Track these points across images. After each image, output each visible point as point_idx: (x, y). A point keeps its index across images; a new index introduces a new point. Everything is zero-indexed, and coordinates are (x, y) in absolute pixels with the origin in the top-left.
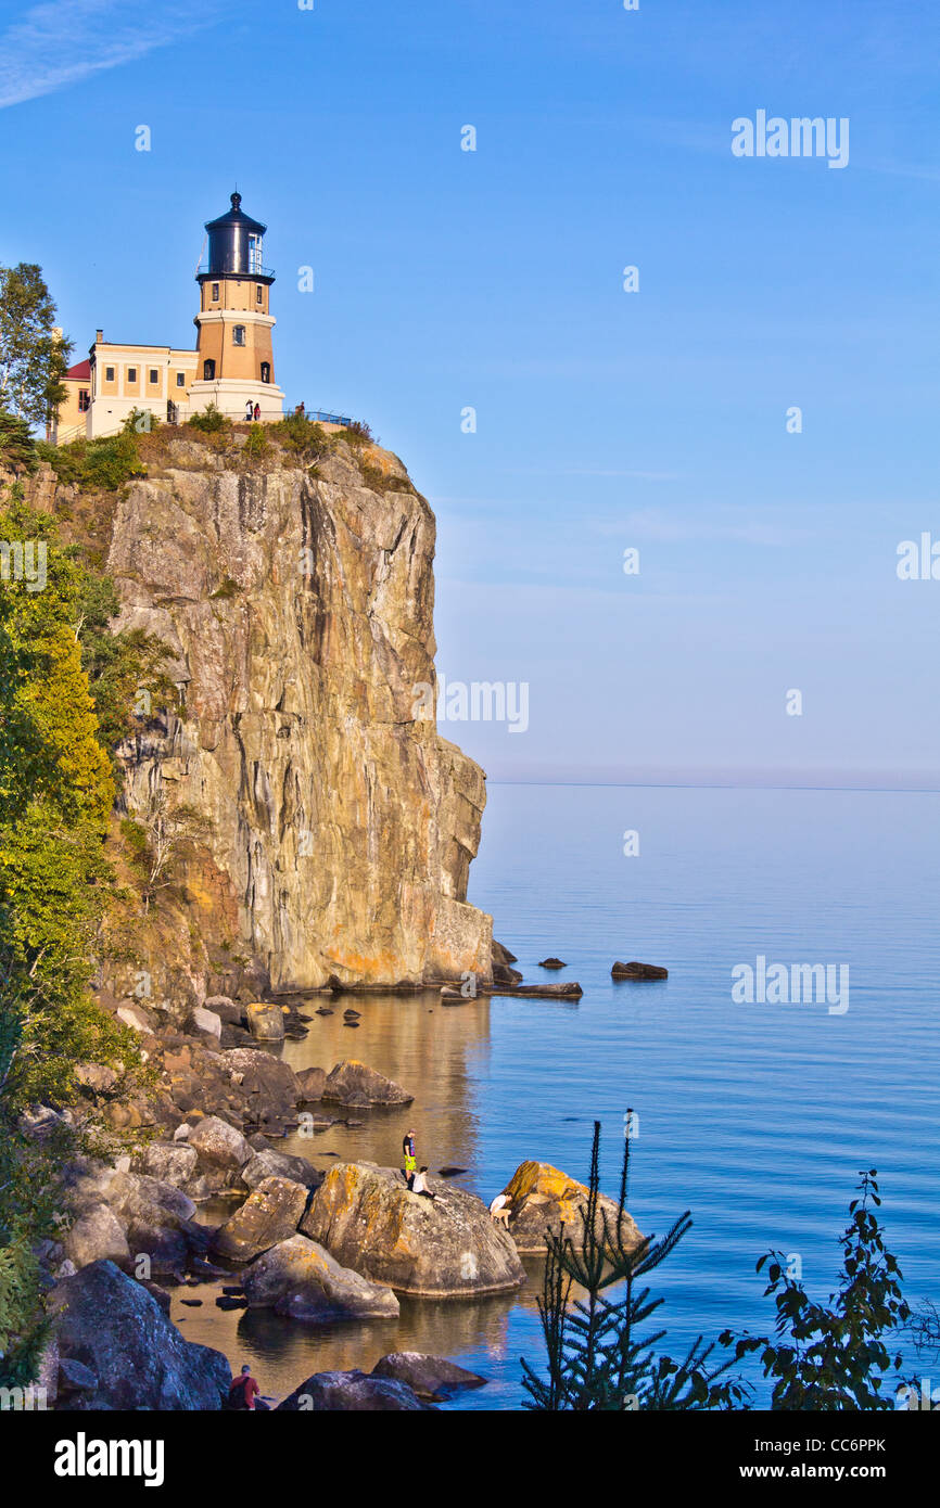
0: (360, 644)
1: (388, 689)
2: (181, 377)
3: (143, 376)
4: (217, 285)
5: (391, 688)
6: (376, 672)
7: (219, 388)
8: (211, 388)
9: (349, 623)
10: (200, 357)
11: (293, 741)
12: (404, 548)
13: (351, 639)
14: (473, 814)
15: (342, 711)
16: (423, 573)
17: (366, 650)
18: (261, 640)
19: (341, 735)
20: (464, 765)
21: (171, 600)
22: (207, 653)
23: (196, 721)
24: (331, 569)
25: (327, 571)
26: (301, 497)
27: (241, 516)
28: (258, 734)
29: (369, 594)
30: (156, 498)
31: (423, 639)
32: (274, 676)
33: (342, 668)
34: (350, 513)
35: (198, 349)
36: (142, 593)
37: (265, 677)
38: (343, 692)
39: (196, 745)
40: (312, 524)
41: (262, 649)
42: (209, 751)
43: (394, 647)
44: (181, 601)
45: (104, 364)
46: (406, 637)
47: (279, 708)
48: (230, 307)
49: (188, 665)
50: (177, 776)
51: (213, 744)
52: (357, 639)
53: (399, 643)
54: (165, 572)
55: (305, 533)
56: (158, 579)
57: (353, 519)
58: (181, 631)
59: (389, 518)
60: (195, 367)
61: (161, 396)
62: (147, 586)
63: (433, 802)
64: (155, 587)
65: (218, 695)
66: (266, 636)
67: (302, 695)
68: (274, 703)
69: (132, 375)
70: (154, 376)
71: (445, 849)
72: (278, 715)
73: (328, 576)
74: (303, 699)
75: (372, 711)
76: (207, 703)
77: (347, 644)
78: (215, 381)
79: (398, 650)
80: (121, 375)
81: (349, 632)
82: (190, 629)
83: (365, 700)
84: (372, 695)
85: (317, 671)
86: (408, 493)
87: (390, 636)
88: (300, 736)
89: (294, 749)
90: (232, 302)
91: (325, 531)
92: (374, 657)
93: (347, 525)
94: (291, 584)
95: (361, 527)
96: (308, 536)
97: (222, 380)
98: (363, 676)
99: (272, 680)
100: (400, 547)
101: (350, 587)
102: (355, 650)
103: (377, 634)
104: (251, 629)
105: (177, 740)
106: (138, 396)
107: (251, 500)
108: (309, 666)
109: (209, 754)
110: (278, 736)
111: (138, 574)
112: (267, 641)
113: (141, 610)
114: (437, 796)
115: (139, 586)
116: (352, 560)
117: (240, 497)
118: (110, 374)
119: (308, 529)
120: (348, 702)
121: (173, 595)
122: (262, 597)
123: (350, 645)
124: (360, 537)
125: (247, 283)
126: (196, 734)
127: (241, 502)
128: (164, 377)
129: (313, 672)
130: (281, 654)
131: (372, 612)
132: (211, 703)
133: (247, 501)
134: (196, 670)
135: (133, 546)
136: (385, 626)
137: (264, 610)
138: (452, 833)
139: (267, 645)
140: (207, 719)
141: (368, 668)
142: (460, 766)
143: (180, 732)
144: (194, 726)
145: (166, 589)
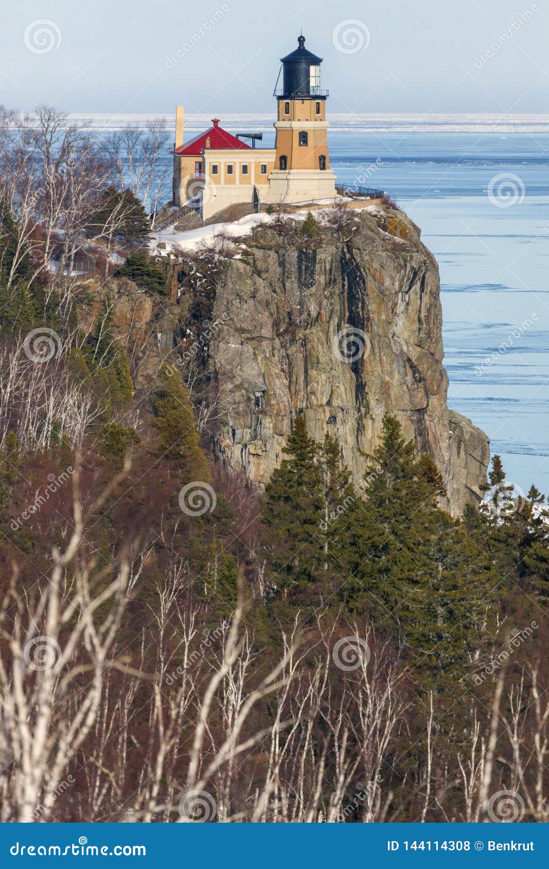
0: (384, 358)
1: (405, 387)
2: (264, 169)
3: (237, 170)
4: (288, 103)
5: (407, 386)
6: (397, 376)
7: (290, 177)
8: (284, 176)
9: (376, 344)
10: (277, 153)
11: (338, 426)
12: (416, 289)
13: (378, 355)
14: (480, 469)
15: (373, 403)
16: (431, 305)
17: (389, 361)
18: (314, 360)
19: (372, 419)
20: (472, 434)
21: (253, 339)
22: (277, 371)
23: (271, 416)
24: (362, 308)
25: (360, 310)
26: (341, 261)
27: (300, 278)
28: (314, 422)
29: (390, 323)
30: (242, 271)
31: (432, 350)
32: (324, 383)
33: (373, 375)
34: (376, 270)
35: (276, 148)
36: (233, 335)
37: (318, 384)
38: (373, 391)
39: (271, 432)
40: (348, 279)
41: (315, 365)
42: (281, 435)
43: (411, 357)
44: (261, 339)
45: (210, 163)
46: (419, 349)
47: (329, 403)
48: (296, 118)
49: (264, 381)
50: (260, 452)
51: (283, 431)
52: (382, 355)
53: (414, 353)
54: (249, 320)
55: (344, 285)
56: (245, 326)
57: (378, 274)
58: (259, 358)
59: (403, 271)
60: (274, 160)
61: (250, 183)
62: (237, 330)
63: (444, 462)
64: (242, 331)
65: (285, 399)
66: (318, 358)
67: (344, 394)
68: (325, 401)
69: (230, 169)
70: (245, 169)
71: (459, 494)
72: (327, 409)
73: (361, 313)
74: (345, 397)
75: (394, 403)
76: (278, 404)
77: (375, 358)
78: (287, 171)
79: (414, 359)
80: (223, 170)
81: (377, 350)
82: (266, 357)
83: (389, 395)
84: (394, 392)
85: (354, 377)
86: (418, 251)
87: (408, 350)
88: (344, 422)
89: (340, 430)
90: (298, 115)
91: (358, 283)
92: (395, 366)
93: (373, 277)
94: (334, 321)
95: (383, 279)
96: (346, 287)
97: (292, 171)
98: (387, 379)
99: (323, 386)
100: (413, 289)
101: (376, 319)
102: (381, 361)
103: (397, 350)
104: (308, 353)
105: (258, 430)
106: (235, 184)
107: (306, 266)
108: (349, 374)
109: (280, 437)
110: (327, 423)
111: (231, 322)
112: (318, 360)
113: (233, 346)
114: (446, 459)
115: (232, 330)
116: (377, 301)
117: (299, 265)
118: (215, 169)
119: (346, 283)
120: (377, 397)
121: (254, 335)
122: (314, 331)
123: (378, 359)
124: (383, 285)
125: (308, 102)
126: (271, 425)
127: (300, 268)
128: (252, 170)
129: (351, 378)
130: (328, 368)
131: (394, 334)
132: (281, 405)
133: (304, 267)
134: (270, 383)
135: (228, 303)
136: (403, 343)
137: (316, 340)
138: (464, 482)
139: (318, 363)
140: (278, 414)
141: (391, 374)
142: (469, 434)
143: (261, 424)
144: (270, 420)
145: (249, 331)
